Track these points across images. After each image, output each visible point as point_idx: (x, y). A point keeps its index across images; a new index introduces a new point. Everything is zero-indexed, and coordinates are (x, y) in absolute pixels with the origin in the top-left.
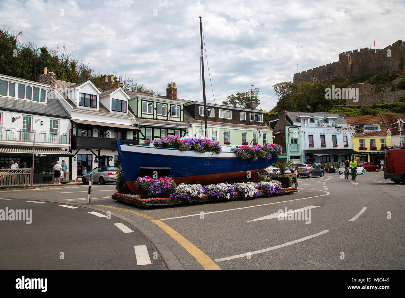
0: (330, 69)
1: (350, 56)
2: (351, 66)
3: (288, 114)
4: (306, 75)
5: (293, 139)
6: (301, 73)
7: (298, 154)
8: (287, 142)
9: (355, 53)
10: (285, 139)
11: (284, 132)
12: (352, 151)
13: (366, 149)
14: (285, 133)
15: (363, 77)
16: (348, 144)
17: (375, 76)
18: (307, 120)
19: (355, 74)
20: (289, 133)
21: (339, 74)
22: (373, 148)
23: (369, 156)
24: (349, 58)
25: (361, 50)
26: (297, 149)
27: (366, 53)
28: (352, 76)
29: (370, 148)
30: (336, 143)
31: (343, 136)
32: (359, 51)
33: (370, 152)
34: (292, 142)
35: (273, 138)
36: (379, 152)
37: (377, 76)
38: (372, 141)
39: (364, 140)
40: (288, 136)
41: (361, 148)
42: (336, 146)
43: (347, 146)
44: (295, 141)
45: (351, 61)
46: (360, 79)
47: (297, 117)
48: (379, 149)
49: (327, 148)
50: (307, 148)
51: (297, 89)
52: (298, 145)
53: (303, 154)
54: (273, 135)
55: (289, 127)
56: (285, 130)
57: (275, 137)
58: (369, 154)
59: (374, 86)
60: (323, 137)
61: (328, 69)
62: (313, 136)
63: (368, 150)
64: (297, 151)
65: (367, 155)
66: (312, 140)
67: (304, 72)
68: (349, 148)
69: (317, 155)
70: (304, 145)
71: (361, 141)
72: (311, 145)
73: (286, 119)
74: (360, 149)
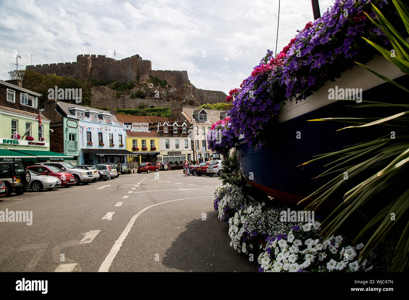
0: (70, 68)
1: (91, 60)
2: (91, 70)
3: (58, 104)
4: (42, 70)
5: (71, 135)
6: (35, 66)
7: (76, 153)
8: (65, 139)
9: (93, 57)
10: (62, 135)
11: (61, 125)
12: (126, 152)
13: (138, 150)
14: (62, 127)
15: (102, 81)
16: (123, 144)
17: (115, 82)
18: (82, 114)
19: (94, 78)
20: (67, 127)
21: (78, 75)
22: (144, 149)
23: (140, 156)
24: (90, 61)
25: (99, 56)
26: (74, 148)
27: (103, 60)
28: (91, 80)
29: (142, 149)
30: (112, 142)
31: (119, 135)
32: (97, 57)
33: (142, 153)
34: (70, 139)
35: (50, 131)
36: (149, 153)
37: (117, 83)
38: (143, 142)
39: (137, 140)
40: (67, 130)
41: (135, 149)
42: (113, 145)
43: (122, 146)
44: (73, 137)
45: (91, 64)
46: (99, 84)
47: (70, 109)
48: (149, 150)
49: (105, 148)
50: (85, 147)
51: (41, 81)
52: (76, 143)
53: (81, 154)
54: (50, 128)
55: (68, 120)
56: (62, 123)
57: (52, 131)
58: (140, 155)
59: (115, 92)
60: (100, 134)
61: (67, 68)
62: (91, 132)
63: (140, 151)
64: (75, 150)
65: (139, 156)
66: (90, 138)
67: (39, 66)
68: (123, 148)
69: (100, 156)
70: (82, 144)
71: (134, 141)
72: (89, 144)
73: (55, 110)
74: (133, 150)
